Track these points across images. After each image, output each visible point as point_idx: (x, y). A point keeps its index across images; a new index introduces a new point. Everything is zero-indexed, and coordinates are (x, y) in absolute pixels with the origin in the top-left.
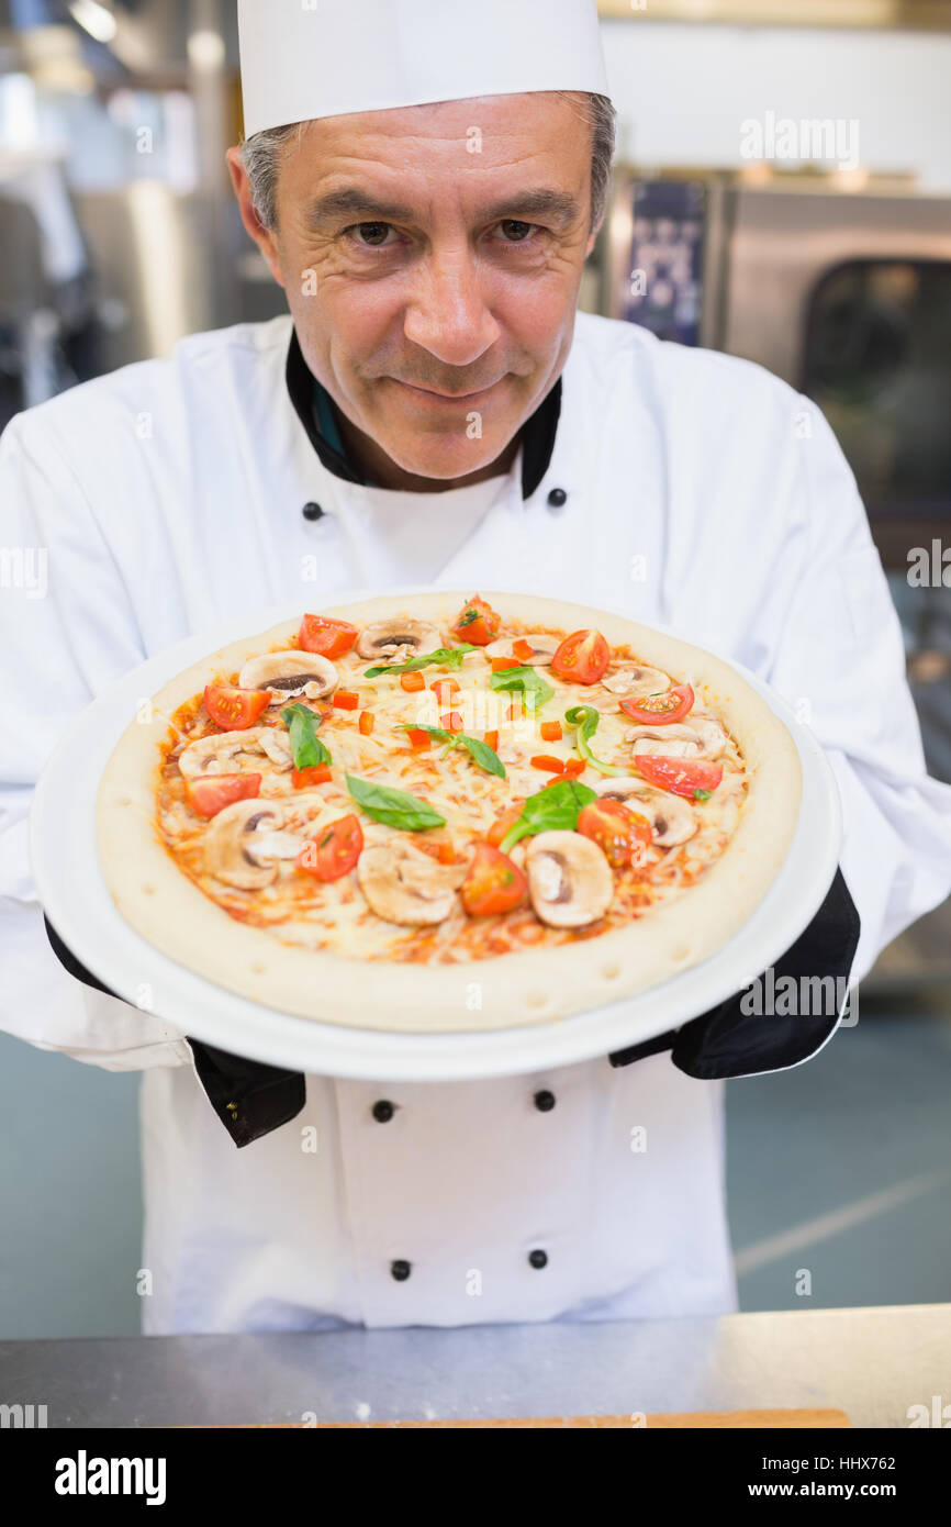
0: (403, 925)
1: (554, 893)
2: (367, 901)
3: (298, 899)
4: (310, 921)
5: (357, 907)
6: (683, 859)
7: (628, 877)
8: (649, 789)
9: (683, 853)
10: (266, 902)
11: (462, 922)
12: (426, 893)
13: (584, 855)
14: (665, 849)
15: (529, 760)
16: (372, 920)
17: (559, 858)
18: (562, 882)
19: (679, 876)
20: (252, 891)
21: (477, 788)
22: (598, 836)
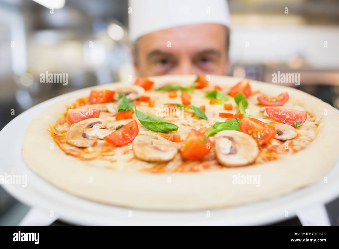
0: (149, 162)
1: (228, 150)
2: (134, 153)
3: (103, 152)
4: (105, 160)
5: (130, 156)
6: (291, 145)
7: (265, 150)
8: (272, 122)
9: (292, 143)
10: (87, 153)
11: (179, 163)
12: (162, 149)
13: (243, 138)
14: (283, 141)
15: (218, 115)
16: (135, 161)
17: (231, 139)
18: (232, 147)
19: (291, 150)
20: (82, 148)
21: (194, 122)
22: (250, 132)
